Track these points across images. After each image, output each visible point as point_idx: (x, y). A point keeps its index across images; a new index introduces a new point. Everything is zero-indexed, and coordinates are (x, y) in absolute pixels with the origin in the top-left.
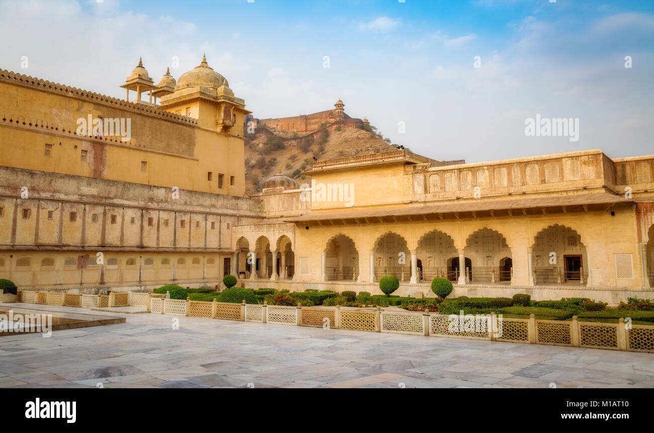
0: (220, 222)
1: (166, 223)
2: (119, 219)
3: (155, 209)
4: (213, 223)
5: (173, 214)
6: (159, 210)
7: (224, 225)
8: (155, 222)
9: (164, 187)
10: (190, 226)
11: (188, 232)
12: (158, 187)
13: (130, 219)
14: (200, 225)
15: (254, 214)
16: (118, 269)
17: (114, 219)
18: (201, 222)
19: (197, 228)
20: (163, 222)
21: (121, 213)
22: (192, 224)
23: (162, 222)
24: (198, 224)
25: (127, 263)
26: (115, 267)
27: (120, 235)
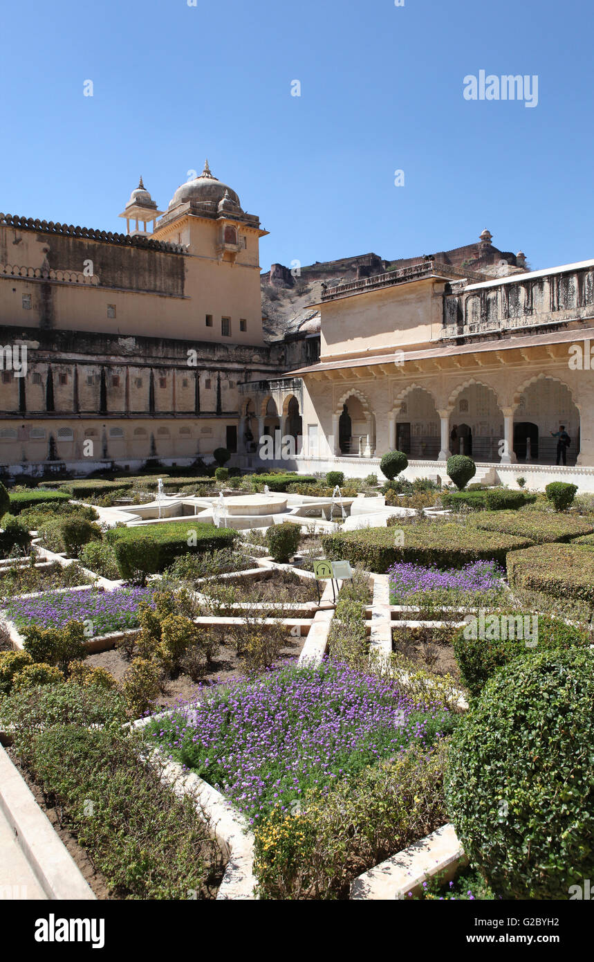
0: (219, 380)
1: (139, 383)
2: (70, 379)
3: (121, 365)
4: (208, 382)
5: (148, 370)
6: (128, 365)
7: (224, 383)
8: (122, 381)
9: (133, 337)
10: (174, 386)
11: (171, 393)
12: (125, 337)
13: (86, 379)
14: (188, 384)
15: (270, 368)
16: (73, 442)
17: (63, 380)
18: (189, 379)
19: (185, 388)
20: (134, 381)
21: (73, 371)
22: (176, 382)
23: (132, 381)
24: (185, 384)
25: (85, 433)
26: (70, 438)
27: (73, 399)
